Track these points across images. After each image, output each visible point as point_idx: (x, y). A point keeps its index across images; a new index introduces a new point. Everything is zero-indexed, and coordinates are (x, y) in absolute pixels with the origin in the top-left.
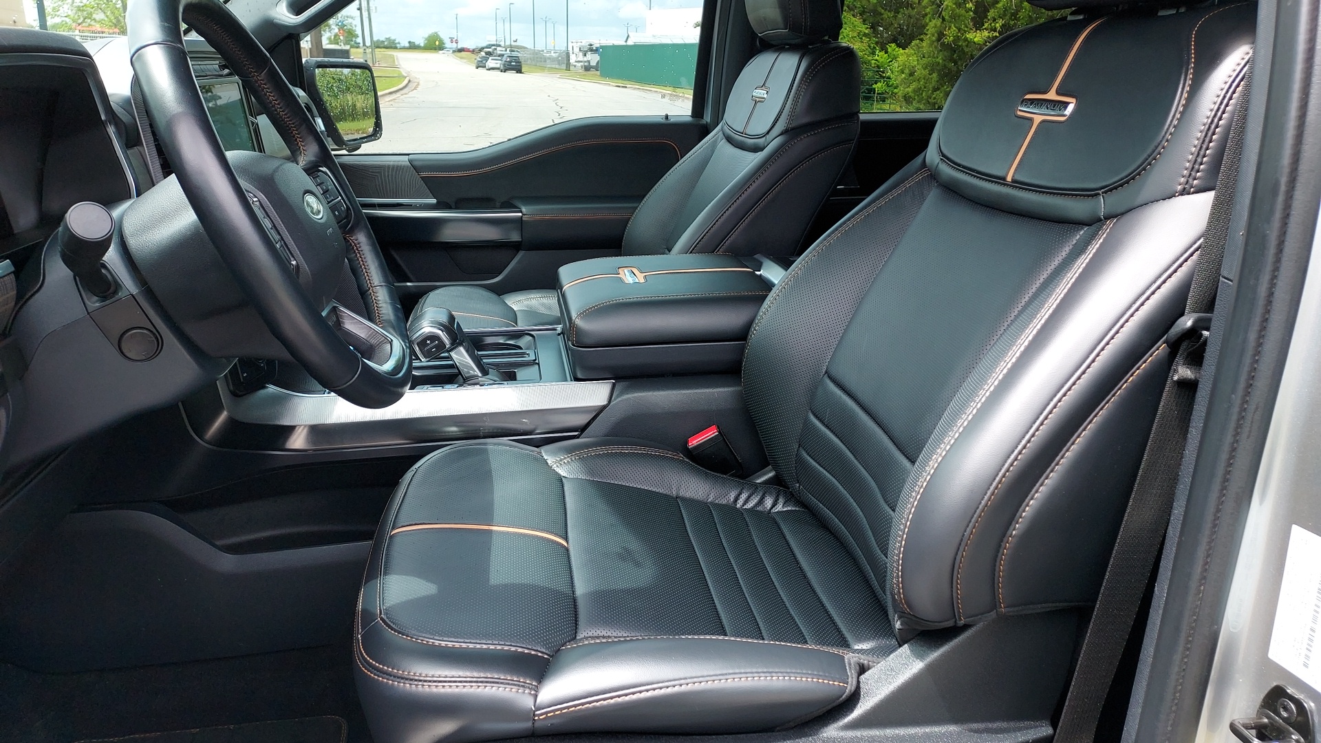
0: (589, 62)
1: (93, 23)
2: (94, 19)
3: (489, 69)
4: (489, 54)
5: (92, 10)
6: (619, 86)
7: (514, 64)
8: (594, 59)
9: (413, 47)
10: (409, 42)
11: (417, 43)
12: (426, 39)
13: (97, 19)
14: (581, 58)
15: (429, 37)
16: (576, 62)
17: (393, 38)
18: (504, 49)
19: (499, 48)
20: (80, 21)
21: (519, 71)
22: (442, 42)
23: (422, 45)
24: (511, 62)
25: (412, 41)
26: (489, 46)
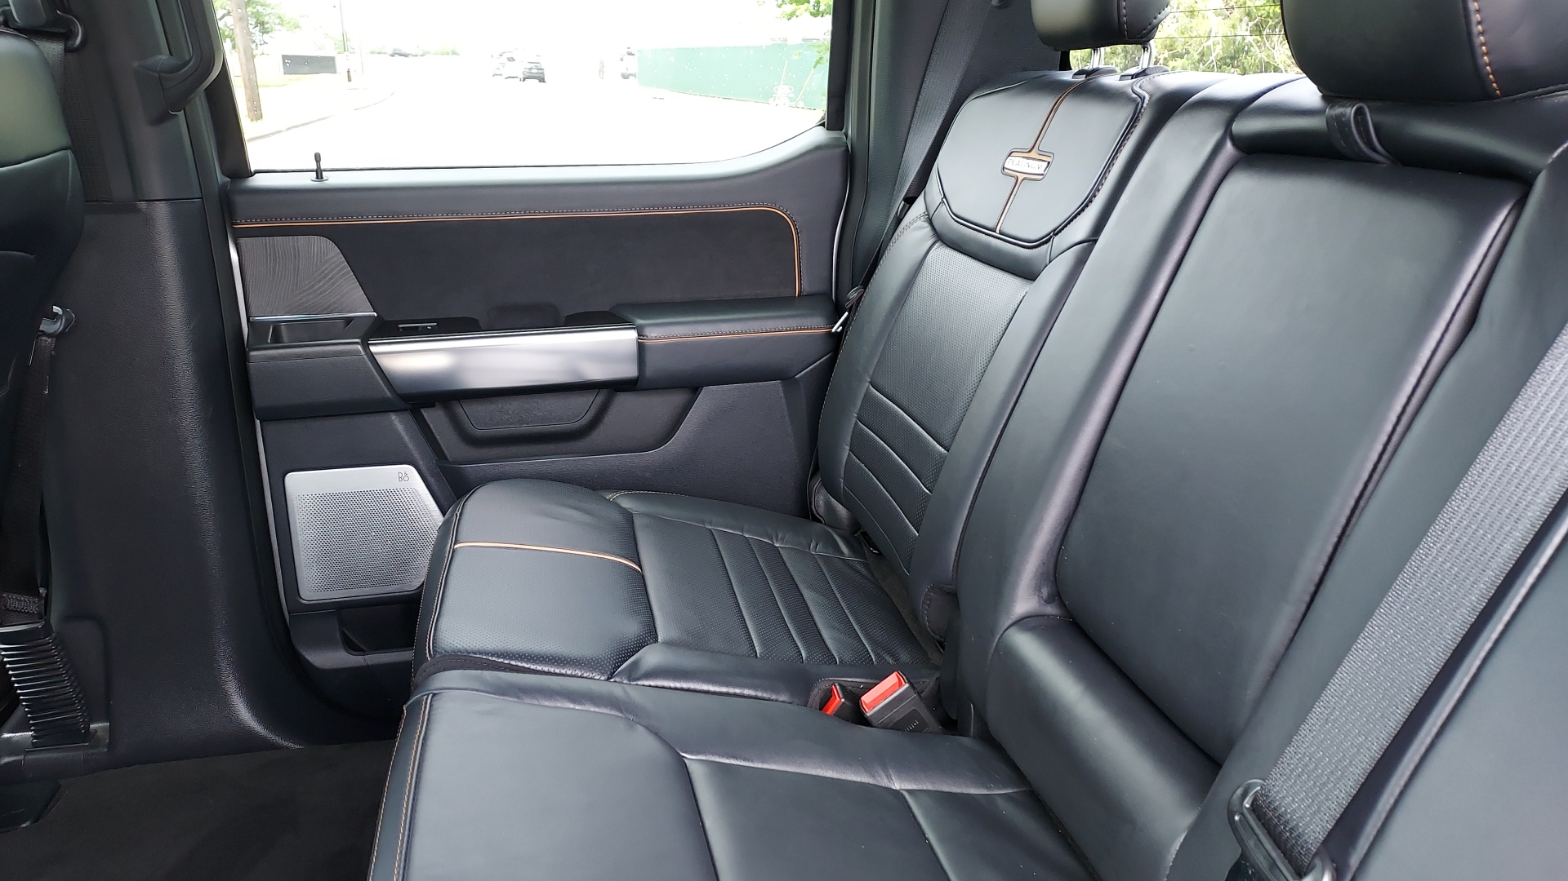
0: (627, 69)
4: (511, 60)
7: (535, 71)
21: (542, 80)
24: (531, 69)
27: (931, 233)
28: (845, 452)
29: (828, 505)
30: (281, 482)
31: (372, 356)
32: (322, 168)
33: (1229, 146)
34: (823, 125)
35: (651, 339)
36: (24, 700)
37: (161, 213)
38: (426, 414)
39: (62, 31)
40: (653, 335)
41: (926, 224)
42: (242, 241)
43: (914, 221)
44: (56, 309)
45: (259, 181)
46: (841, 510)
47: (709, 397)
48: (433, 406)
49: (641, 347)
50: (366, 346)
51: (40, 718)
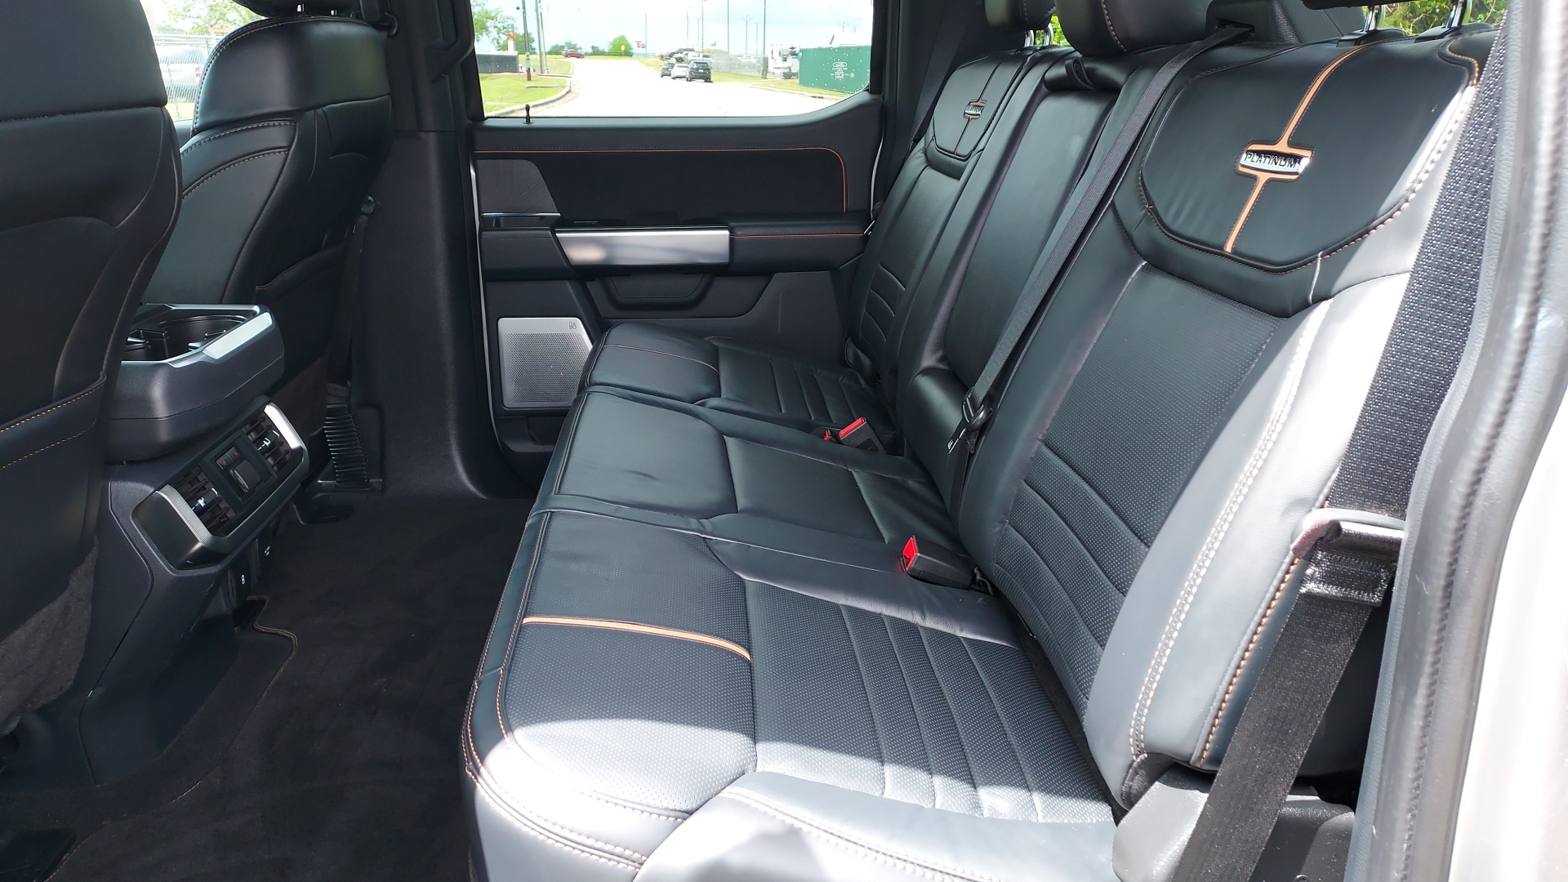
0: (790, 68)
1: (228, 25)
2: (228, 20)
3: (674, 78)
4: (680, 60)
5: (225, 10)
6: (815, 97)
7: (702, 71)
8: (794, 64)
9: (596, 52)
10: (593, 47)
11: (601, 49)
12: (611, 44)
13: (231, 19)
14: (780, 63)
15: (615, 40)
16: (775, 68)
17: (573, 43)
18: (697, 54)
19: (691, 54)
20: (212, 23)
21: (707, 79)
22: (628, 47)
23: (606, 50)
24: (698, 69)
25: (595, 46)
26: (680, 51)
27: (925, 160)
28: (864, 311)
29: (856, 356)
30: (495, 326)
31: (557, 239)
32: (530, 115)
33: (1043, 87)
34: (867, 90)
35: (739, 235)
36: (334, 456)
37: (431, 139)
38: (589, 285)
39: (387, 24)
40: (740, 233)
41: (923, 155)
42: (480, 162)
43: (916, 153)
44: (370, 198)
45: (488, 123)
46: (866, 361)
47: (779, 281)
48: (593, 280)
49: (732, 241)
50: (554, 233)
51: (342, 469)
